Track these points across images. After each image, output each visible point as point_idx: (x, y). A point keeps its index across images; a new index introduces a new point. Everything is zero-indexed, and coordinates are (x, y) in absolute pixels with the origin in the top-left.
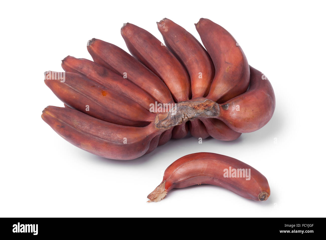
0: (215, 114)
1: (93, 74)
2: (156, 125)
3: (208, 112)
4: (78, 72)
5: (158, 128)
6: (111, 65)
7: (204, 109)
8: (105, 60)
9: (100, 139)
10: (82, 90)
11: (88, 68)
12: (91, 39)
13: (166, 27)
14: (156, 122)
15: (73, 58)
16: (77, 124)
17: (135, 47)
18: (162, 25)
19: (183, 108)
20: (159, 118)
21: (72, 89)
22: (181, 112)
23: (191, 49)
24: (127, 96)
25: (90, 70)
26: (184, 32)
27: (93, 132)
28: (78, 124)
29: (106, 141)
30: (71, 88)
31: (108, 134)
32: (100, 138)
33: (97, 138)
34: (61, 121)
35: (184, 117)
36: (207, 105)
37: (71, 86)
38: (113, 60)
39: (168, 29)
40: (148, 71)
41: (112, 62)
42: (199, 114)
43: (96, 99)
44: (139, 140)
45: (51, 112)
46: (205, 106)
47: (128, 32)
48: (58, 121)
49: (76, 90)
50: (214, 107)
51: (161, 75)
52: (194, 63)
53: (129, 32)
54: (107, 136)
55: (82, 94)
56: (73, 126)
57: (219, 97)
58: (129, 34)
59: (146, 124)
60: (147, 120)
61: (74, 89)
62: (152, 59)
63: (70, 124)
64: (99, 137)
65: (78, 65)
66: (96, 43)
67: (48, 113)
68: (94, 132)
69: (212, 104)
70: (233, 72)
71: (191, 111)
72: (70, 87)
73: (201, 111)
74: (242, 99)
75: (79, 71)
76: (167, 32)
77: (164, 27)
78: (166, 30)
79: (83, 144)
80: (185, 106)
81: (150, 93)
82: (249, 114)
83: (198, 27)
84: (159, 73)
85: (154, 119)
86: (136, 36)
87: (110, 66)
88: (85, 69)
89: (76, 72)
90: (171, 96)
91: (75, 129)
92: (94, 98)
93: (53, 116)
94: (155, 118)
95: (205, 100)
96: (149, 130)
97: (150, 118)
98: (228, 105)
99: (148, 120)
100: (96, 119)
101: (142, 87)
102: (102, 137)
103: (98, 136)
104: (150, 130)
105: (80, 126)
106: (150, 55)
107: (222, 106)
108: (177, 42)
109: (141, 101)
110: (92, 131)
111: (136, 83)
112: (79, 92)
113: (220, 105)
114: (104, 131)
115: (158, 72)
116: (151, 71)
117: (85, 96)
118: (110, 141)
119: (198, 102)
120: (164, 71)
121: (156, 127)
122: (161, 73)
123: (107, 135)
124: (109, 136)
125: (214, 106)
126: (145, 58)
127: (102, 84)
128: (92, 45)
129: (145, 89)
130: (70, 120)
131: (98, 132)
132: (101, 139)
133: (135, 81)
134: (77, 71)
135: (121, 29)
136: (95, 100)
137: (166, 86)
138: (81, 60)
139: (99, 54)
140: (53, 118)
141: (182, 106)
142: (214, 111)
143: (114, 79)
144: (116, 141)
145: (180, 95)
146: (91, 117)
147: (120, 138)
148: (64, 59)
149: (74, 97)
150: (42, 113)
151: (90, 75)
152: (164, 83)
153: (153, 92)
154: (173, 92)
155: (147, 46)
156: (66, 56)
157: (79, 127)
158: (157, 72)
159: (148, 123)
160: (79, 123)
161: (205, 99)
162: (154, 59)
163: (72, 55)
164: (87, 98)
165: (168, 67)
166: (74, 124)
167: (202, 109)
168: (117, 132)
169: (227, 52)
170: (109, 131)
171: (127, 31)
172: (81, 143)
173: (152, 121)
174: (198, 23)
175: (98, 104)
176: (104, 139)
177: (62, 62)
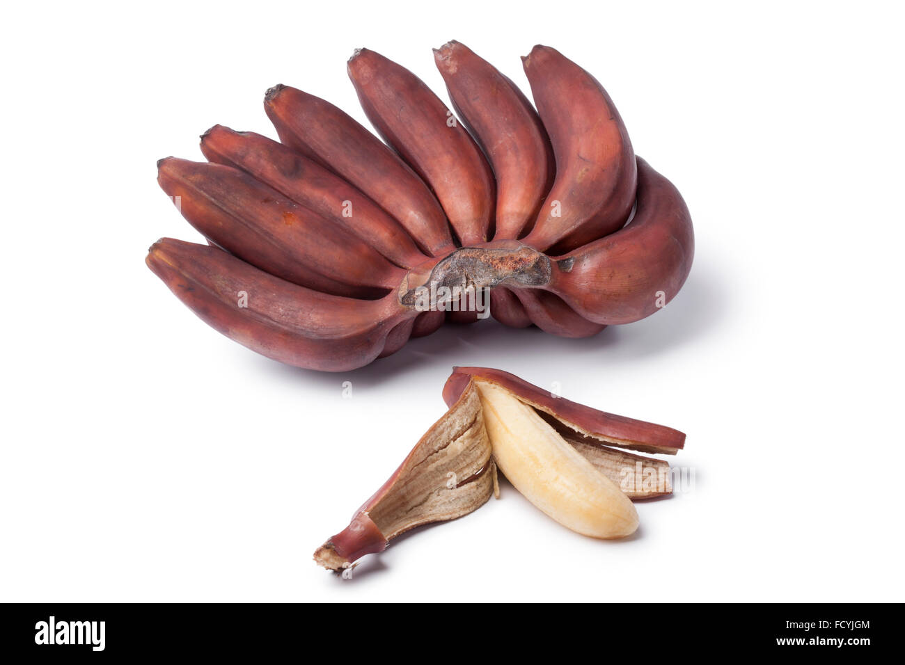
0: (538, 281)
1: (268, 169)
2: (400, 299)
3: (523, 275)
4: (236, 165)
5: (405, 307)
6: (316, 150)
7: (514, 268)
8: (302, 138)
9: (273, 322)
10: (238, 208)
11: (259, 156)
12: (273, 85)
13: (452, 62)
14: (400, 292)
15: (227, 131)
16: (223, 285)
17: (375, 107)
18: (443, 57)
19: (467, 263)
20: (410, 282)
21: (216, 206)
22: (461, 274)
23: (506, 119)
24: (343, 225)
25: (263, 162)
26: (493, 76)
27: (257, 305)
28: (226, 285)
29: (286, 328)
30: (214, 204)
31: (290, 313)
32: (272, 320)
33: (265, 319)
34: (187, 276)
35: (467, 283)
36: (521, 260)
37: (214, 198)
38: (320, 138)
39: (457, 67)
40: (402, 166)
41: (318, 143)
42: (500, 279)
43: (268, 230)
44: (361, 330)
45: (167, 253)
46: (516, 262)
47: (362, 70)
48: (180, 275)
49: (224, 208)
50: (538, 265)
51: (430, 177)
52: (509, 153)
53: (366, 71)
54: (289, 317)
55: (238, 217)
56: (213, 288)
57: (554, 240)
58: (365, 75)
59: (379, 293)
60: (384, 285)
61: (220, 205)
62: (412, 138)
63: (207, 285)
64: (269, 318)
65: (236, 147)
66: (284, 95)
67: (159, 255)
68: (259, 305)
69: (536, 256)
70: (592, 182)
71: (484, 271)
72: (213, 200)
73: (506, 272)
74: (607, 249)
75: (237, 163)
76: (454, 74)
77: (448, 62)
78: (453, 70)
79: (234, 330)
80: (471, 260)
81: (400, 220)
82: (619, 283)
83: (527, 66)
84: (426, 172)
85: (399, 283)
86: (380, 82)
87: (312, 151)
88: (251, 159)
89: (231, 164)
90: (447, 227)
91: (217, 296)
92: (265, 228)
93: (170, 263)
94: (401, 282)
95: (520, 248)
96: (385, 309)
97: (392, 279)
98: (572, 261)
99: (386, 284)
100: (268, 276)
101: (383, 205)
102: (276, 319)
103: (269, 315)
104: (387, 309)
105: (231, 290)
106: (409, 129)
107: (558, 262)
108: (474, 100)
109: (375, 238)
110: (256, 303)
111: (370, 194)
112: (232, 213)
113: (554, 260)
114: (282, 305)
115: (423, 168)
116: (407, 166)
117: (245, 222)
118: (295, 329)
119: (502, 251)
120: (437, 169)
121: (400, 304)
122: (429, 171)
123: (288, 314)
124: (293, 317)
125: (537, 263)
126: (397, 136)
127: (287, 194)
128: (275, 101)
129: (389, 209)
130: (209, 276)
131: (269, 308)
132: (275, 323)
133: (367, 188)
134: (232, 162)
135: (348, 62)
136: (266, 233)
137: (437, 203)
138: (243, 136)
139: (288, 123)
140: (170, 268)
141: (464, 258)
142: (537, 274)
143: (317, 184)
144: (308, 330)
145: (468, 228)
146: (256, 269)
147: (316, 324)
148: (207, 132)
149: (221, 223)
150: (147, 253)
151: (261, 174)
152: (434, 198)
153: (407, 216)
154: (452, 220)
155: (402, 107)
156: (210, 126)
157: (226, 291)
158: (421, 169)
159: (386, 292)
160: (227, 283)
161: (520, 245)
162: (417, 138)
163: (224, 123)
164: (249, 228)
165: (447, 159)
166: (217, 285)
167: (510, 268)
168: (312, 309)
169: (587, 131)
170: (295, 305)
171: (360, 69)
172: (230, 329)
173: (394, 287)
174: (528, 57)
175: (273, 243)
176: (282, 324)
177: (200, 139)
